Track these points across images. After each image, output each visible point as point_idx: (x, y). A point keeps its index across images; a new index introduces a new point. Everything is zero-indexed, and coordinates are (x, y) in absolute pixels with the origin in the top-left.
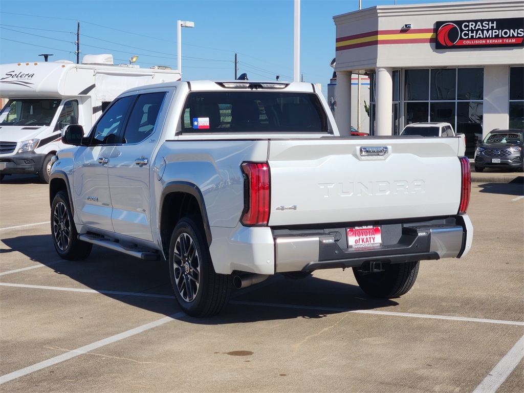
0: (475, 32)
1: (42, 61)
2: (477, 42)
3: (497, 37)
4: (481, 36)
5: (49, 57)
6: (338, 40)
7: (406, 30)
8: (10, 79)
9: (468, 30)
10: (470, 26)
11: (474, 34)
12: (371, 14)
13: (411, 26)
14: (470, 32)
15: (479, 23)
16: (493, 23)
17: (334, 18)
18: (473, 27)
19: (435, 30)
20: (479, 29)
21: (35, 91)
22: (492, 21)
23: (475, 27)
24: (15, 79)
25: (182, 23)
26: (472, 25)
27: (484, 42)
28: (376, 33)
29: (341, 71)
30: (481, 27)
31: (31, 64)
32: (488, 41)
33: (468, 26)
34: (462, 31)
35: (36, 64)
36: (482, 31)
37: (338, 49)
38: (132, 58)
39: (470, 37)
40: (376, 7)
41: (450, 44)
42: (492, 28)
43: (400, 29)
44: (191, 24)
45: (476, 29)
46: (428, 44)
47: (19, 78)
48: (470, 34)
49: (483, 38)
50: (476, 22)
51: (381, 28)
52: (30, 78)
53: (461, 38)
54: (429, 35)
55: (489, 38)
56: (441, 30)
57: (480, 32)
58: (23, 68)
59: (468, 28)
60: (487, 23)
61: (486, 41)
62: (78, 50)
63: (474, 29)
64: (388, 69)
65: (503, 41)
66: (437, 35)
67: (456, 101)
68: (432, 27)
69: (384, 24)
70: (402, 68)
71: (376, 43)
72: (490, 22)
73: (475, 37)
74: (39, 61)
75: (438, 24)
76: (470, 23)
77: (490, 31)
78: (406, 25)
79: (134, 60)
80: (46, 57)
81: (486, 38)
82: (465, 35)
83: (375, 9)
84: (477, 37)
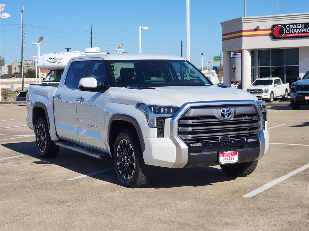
0: (293, 30)
1: (66, 52)
2: (294, 35)
3: (304, 32)
4: (296, 32)
5: (69, 50)
6: (223, 35)
7: (257, 29)
8: (51, 60)
9: (289, 29)
10: (290, 27)
11: (292, 31)
12: (239, 21)
13: (260, 27)
14: (290, 30)
15: (295, 25)
16: (302, 25)
17: (221, 23)
18: (292, 27)
19: (272, 29)
20: (295, 28)
21: (62, 66)
22: (302, 24)
23: (293, 27)
24: (53, 60)
25: (142, 28)
26: (291, 26)
27: (298, 35)
28: (242, 31)
29: (225, 51)
30: (296, 27)
31: (61, 53)
32: (300, 34)
33: (289, 27)
34: (286, 29)
35: (63, 53)
36: (297, 29)
37: (223, 40)
38: (119, 45)
39: (290, 33)
40: (241, 18)
41: (280, 36)
42: (302, 28)
43: (254, 29)
44: (146, 28)
45: (293, 28)
46: (269, 37)
47: (55, 60)
48: (290, 31)
49: (297, 33)
50: (293, 24)
51: (244, 28)
52: (60, 60)
53: (286, 33)
54: (269, 32)
55: (300, 33)
56: (275, 29)
57: (295, 30)
58: (57, 55)
59: (289, 28)
60: (299, 25)
61: (299, 35)
62: (92, 41)
63: (292, 28)
64: (248, 50)
65: (307, 34)
66: (273, 32)
67: (285, 66)
68: (270, 28)
69: (245, 26)
70: (256, 49)
71: (242, 36)
72: (301, 25)
73: (293, 32)
74: (64, 52)
75: (274, 26)
76: (290, 25)
77: (301, 29)
78: (257, 27)
79: (121, 46)
80: (68, 49)
81: (299, 33)
82: (288, 31)
83: (240, 19)
84: (294, 32)
